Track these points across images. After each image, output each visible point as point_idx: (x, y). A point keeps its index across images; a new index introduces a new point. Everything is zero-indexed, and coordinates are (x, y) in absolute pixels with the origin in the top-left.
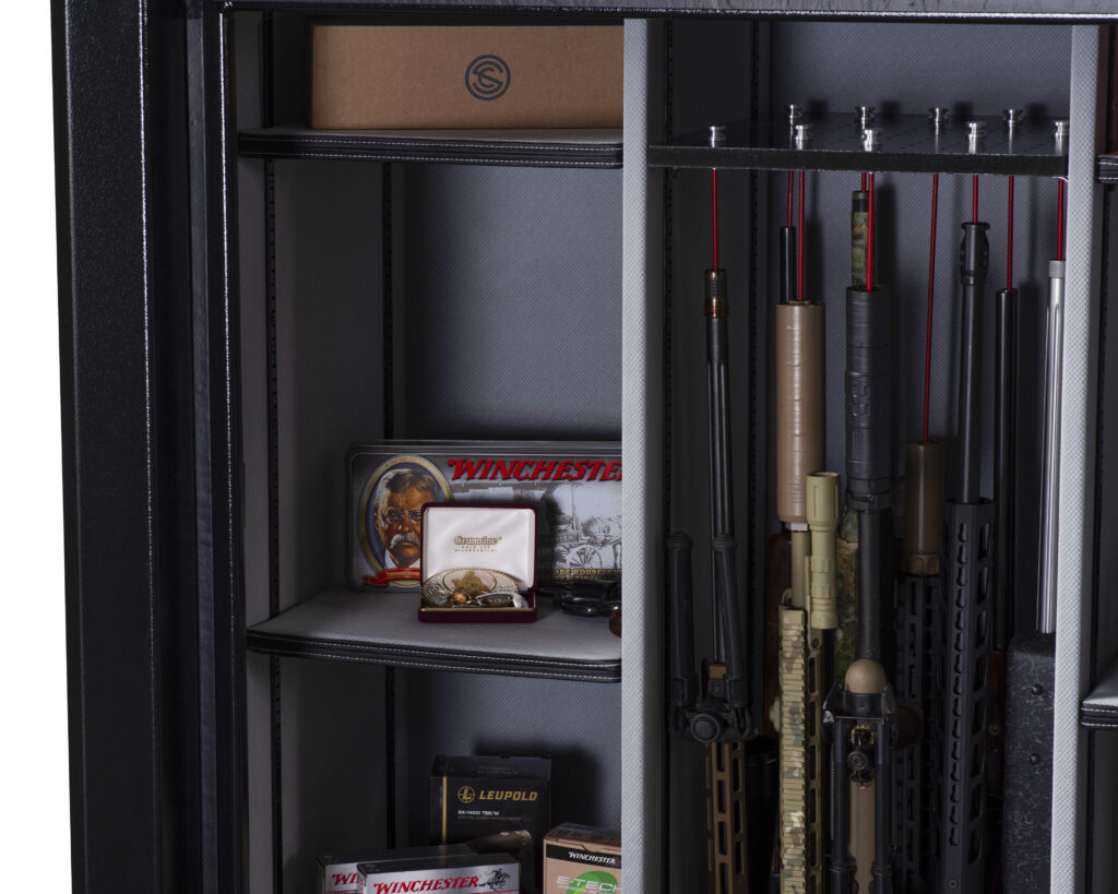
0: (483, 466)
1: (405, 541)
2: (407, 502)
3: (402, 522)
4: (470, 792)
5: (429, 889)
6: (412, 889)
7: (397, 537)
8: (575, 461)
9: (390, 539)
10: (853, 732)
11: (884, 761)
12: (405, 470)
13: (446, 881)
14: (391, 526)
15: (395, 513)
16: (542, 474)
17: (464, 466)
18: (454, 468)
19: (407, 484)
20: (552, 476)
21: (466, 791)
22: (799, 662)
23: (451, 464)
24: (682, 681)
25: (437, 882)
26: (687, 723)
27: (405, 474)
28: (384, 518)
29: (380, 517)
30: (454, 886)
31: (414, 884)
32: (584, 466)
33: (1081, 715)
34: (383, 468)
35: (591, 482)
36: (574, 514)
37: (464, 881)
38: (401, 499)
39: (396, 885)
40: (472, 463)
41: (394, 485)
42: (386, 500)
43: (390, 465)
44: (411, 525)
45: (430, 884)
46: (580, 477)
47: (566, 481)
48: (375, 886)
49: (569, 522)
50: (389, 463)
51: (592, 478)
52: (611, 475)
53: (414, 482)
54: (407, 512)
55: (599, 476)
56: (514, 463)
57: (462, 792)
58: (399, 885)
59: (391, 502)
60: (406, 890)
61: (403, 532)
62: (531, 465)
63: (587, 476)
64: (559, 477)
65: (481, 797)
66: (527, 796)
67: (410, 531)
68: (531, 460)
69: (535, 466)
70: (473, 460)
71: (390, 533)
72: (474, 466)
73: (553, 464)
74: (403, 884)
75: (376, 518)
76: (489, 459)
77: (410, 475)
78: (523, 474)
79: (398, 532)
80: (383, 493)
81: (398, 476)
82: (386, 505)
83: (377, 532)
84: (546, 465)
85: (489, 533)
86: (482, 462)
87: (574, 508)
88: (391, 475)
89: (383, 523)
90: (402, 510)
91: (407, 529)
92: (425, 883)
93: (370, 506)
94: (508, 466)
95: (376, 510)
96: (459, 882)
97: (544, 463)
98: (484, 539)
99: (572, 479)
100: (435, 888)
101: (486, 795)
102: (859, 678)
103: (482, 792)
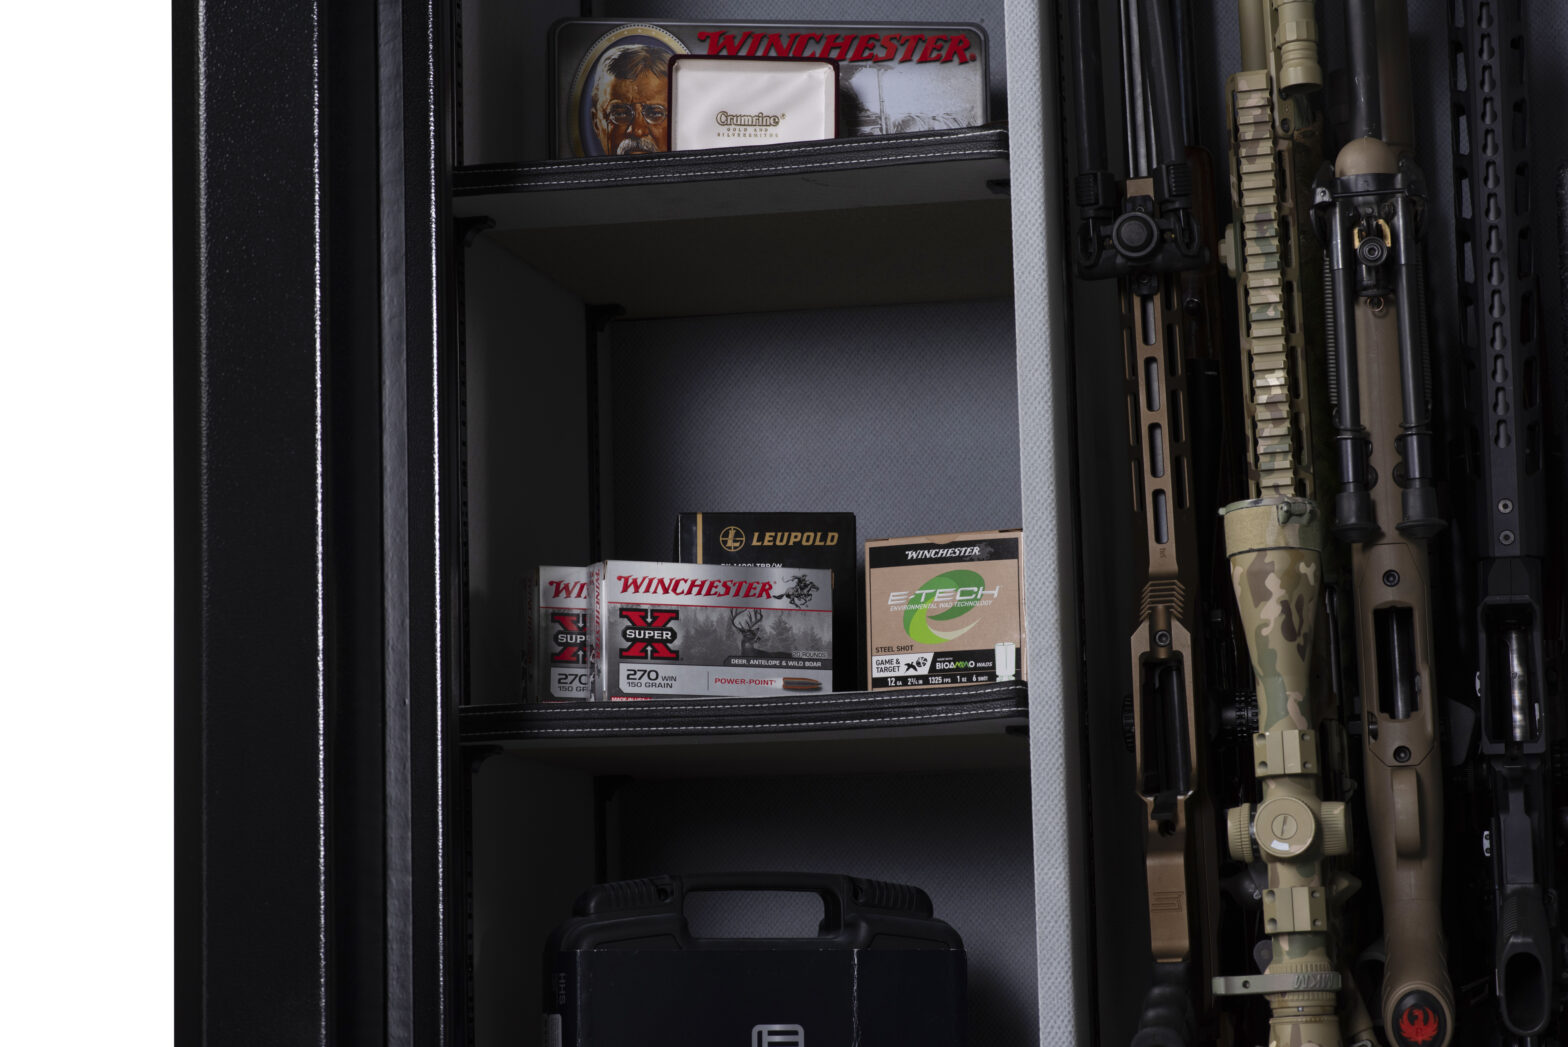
0: (749, 42)
1: (638, 148)
2: (639, 92)
3: (633, 122)
4: (738, 534)
5: (699, 593)
6: (674, 590)
7: (625, 143)
8: (882, 35)
9: (615, 146)
12: (636, 47)
13: (725, 585)
14: (616, 127)
15: (622, 108)
16: (834, 54)
17: (721, 41)
18: (708, 41)
19: (640, 67)
20: (850, 55)
21: (732, 533)
22: (1266, 148)
23: (702, 37)
24: (1095, 175)
25: (712, 585)
26: (1102, 241)
27: (635, 53)
28: (606, 116)
29: (600, 115)
30: (737, 594)
31: (677, 583)
32: (895, 42)
34: (604, 43)
35: (906, 65)
36: (882, 111)
37: (750, 587)
38: (630, 88)
39: (651, 581)
40: (733, 37)
41: (620, 67)
42: (609, 90)
43: (614, 39)
44: (646, 126)
45: (701, 586)
46: (890, 58)
47: (870, 63)
48: (620, 578)
49: (874, 122)
50: (613, 36)
51: (906, 59)
52: (934, 54)
53: (649, 64)
54: (639, 106)
55: (916, 56)
56: (793, 37)
57: (726, 535)
58: (655, 583)
59: (616, 93)
60: (666, 591)
61: (633, 136)
62: (818, 40)
63: (899, 56)
64: (858, 58)
65: (755, 543)
66: (824, 538)
67: (644, 135)
68: (818, 33)
69: (823, 42)
70: (731, 32)
71: (615, 137)
72: (737, 42)
73: (850, 39)
74: (661, 581)
75: (594, 116)
76: (758, 32)
77: (644, 53)
78: (807, 53)
79: (627, 136)
80: (604, 80)
81: (625, 55)
82: (608, 97)
83: (595, 137)
84: (839, 41)
85: (766, 106)
86: (747, 36)
87: (882, 102)
88: (615, 53)
89: (604, 122)
90: (633, 105)
91: (640, 132)
92: (693, 584)
93: (586, 99)
94: (785, 42)
95: (594, 103)
96: (744, 588)
97: (837, 37)
98: (760, 116)
99: (877, 60)
100: (708, 593)
101: (761, 538)
102: (1356, 162)
103: (756, 535)
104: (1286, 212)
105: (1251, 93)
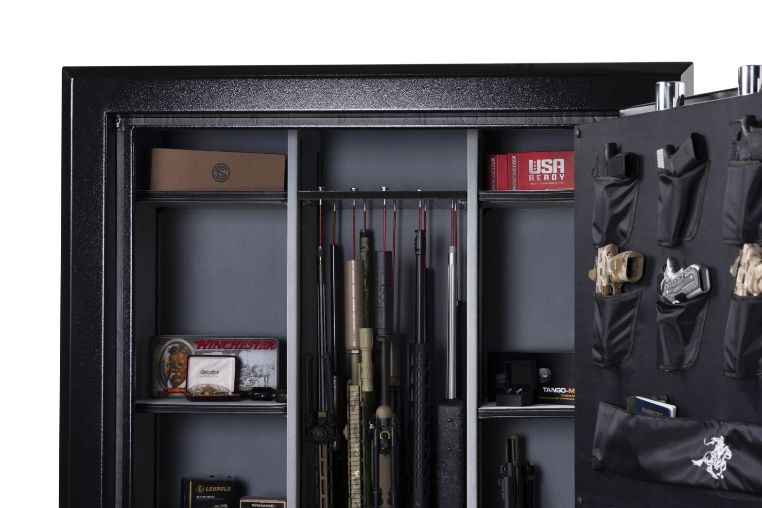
0: (210, 343)
1: (176, 376)
2: (177, 359)
3: (175, 367)
4: (202, 488)
7: (173, 374)
8: (248, 341)
9: (170, 375)
10: (381, 434)
11: (394, 444)
12: (176, 345)
14: (170, 369)
15: (172, 363)
16: (234, 347)
17: (201, 343)
18: (198, 343)
19: (178, 351)
20: (239, 347)
21: (200, 487)
22: (357, 407)
23: (196, 342)
24: (310, 416)
26: (311, 434)
27: (176, 347)
28: (167, 366)
29: (165, 365)
32: (252, 343)
33: (478, 414)
34: (167, 344)
35: (255, 350)
36: (248, 364)
38: (175, 357)
40: (205, 342)
41: (172, 351)
42: (168, 358)
43: (170, 343)
44: (179, 369)
46: (250, 348)
47: (245, 349)
49: (245, 367)
50: (170, 342)
51: (255, 348)
52: (263, 347)
53: (180, 350)
54: (177, 363)
55: (258, 348)
56: (222, 342)
57: (198, 488)
59: (170, 359)
61: (175, 372)
62: (230, 342)
63: (253, 347)
64: (241, 348)
65: (207, 490)
66: (226, 489)
67: (178, 371)
68: (230, 340)
69: (231, 343)
70: (204, 340)
71: (170, 372)
72: (206, 343)
73: (239, 343)
75: (164, 366)
76: (212, 340)
77: (178, 347)
78: (226, 347)
79: (173, 372)
80: (167, 355)
81: (173, 348)
82: (168, 360)
83: (164, 372)
84: (236, 343)
85: (215, 369)
86: (209, 341)
87: (248, 361)
88: (170, 347)
89: (167, 368)
90: (175, 362)
91: (177, 371)
93: (161, 361)
94: (220, 343)
95: (164, 362)
97: (235, 342)
98: (213, 371)
99: (247, 349)
101: (208, 489)
102: (382, 412)
103: (207, 488)
104: (362, 424)
105: (354, 392)
